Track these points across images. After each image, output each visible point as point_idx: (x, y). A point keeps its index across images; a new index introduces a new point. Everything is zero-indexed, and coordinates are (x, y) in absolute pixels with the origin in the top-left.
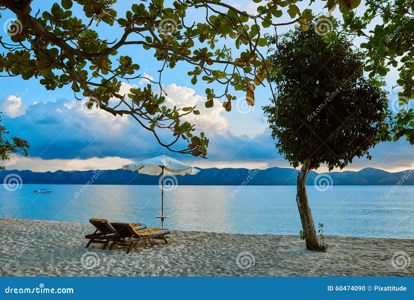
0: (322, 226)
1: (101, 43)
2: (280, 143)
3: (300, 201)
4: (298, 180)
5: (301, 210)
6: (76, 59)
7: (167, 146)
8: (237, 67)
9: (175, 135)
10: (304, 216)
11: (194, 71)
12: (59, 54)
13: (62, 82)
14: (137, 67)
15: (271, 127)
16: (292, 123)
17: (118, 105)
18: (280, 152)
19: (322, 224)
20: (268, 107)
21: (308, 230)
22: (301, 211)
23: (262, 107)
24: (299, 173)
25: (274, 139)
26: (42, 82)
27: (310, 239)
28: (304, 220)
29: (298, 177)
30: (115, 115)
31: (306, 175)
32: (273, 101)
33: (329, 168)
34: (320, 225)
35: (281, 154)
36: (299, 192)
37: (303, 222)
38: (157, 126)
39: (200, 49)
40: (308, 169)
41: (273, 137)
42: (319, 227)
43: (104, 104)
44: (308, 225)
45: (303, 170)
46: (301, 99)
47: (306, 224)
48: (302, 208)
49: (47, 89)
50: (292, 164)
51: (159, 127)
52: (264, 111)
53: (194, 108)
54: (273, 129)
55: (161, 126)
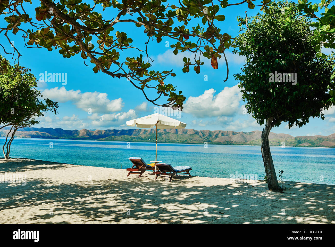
0: (282, 172)
1: (105, 22)
2: (249, 104)
3: (263, 151)
4: (262, 134)
5: (264, 158)
6: (84, 33)
7: (152, 101)
8: (203, 39)
9: (158, 92)
10: (267, 163)
11: (175, 44)
12: (71, 30)
13: (74, 52)
14: (131, 40)
15: (241, 91)
16: (257, 87)
17: (118, 71)
18: (249, 111)
19: (282, 171)
20: (239, 75)
21: (269, 174)
22: (264, 160)
23: (234, 75)
24: (264, 129)
25: (244, 101)
26: (60, 52)
27: (271, 182)
28: (267, 167)
29: (263, 132)
30: (114, 77)
31: (269, 130)
32: (244, 70)
33: (288, 126)
34: (280, 171)
35: (249, 114)
36: (263, 144)
37: (266, 168)
38: (146, 86)
39: (179, 27)
40: (271, 126)
41: (243, 100)
42: (280, 173)
43: (106, 68)
44: (270, 171)
45: (266, 127)
46: (265, 69)
47: (268, 170)
48: (265, 157)
49: (64, 57)
50: (259, 122)
51: (148, 87)
52: (235, 78)
53: (171, 71)
54: (243, 93)
55: (149, 86)
